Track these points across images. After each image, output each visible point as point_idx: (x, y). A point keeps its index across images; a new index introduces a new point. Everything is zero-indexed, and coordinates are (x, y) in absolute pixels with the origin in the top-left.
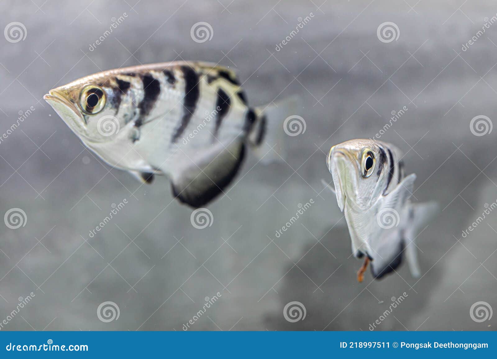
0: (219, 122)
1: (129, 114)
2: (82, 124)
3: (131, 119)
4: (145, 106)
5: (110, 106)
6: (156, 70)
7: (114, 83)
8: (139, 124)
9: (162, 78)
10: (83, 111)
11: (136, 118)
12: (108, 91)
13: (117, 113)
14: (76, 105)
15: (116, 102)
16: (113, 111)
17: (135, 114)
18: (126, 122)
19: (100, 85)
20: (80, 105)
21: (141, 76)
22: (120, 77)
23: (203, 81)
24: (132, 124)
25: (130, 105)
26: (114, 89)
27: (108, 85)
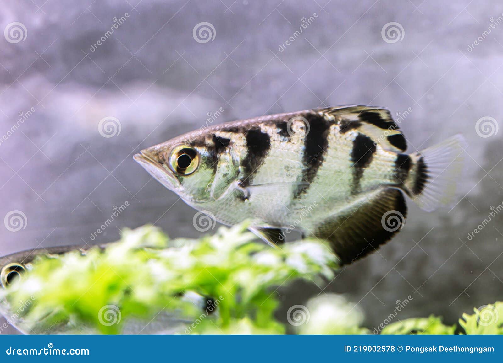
0: (358, 175)
1: (231, 173)
3: (233, 179)
4: (249, 163)
5: (205, 166)
6: (267, 123)
7: (209, 142)
8: (245, 183)
9: (272, 131)
10: (174, 173)
11: (241, 176)
12: (203, 151)
13: (215, 172)
14: (165, 166)
15: (212, 162)
16: (211, 171)
17: (238, 172)
18: (229, 182)
19: (193, 144)
20: (170, 168)
21: (244, 131)
22: (219, 134)
23: (334, 130)
24: (236, 184)
25: (231, 164)
26: (209, 148)
27: (201, 143)
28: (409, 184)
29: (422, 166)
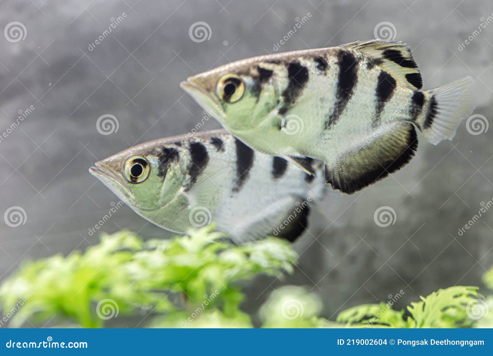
0: (380, 108)
1: (272, 102)
2: (221, 112)
3: (274, 107)
4: (290, 94)
5: (249, 94)
6: (305, 57)
7: (254, 72)
8: (283, 112)
9: (310, 65)
10: (220, 100)
11: (280, 106)
12: (248, 80)
13: (257, 101)
14: (212, 94)
15: (257, 90)
16: (254, 99)
17: (278, 102)
18: (269, 110)
19: (239, 74)
20: (216, 95)
21: (286, 64)
22: (263, 65)
24: (275, 112)
25: (272, 93)
26: (254, 78)
27: (247, 73)
28: (421, 119)
29: (433, 104)
